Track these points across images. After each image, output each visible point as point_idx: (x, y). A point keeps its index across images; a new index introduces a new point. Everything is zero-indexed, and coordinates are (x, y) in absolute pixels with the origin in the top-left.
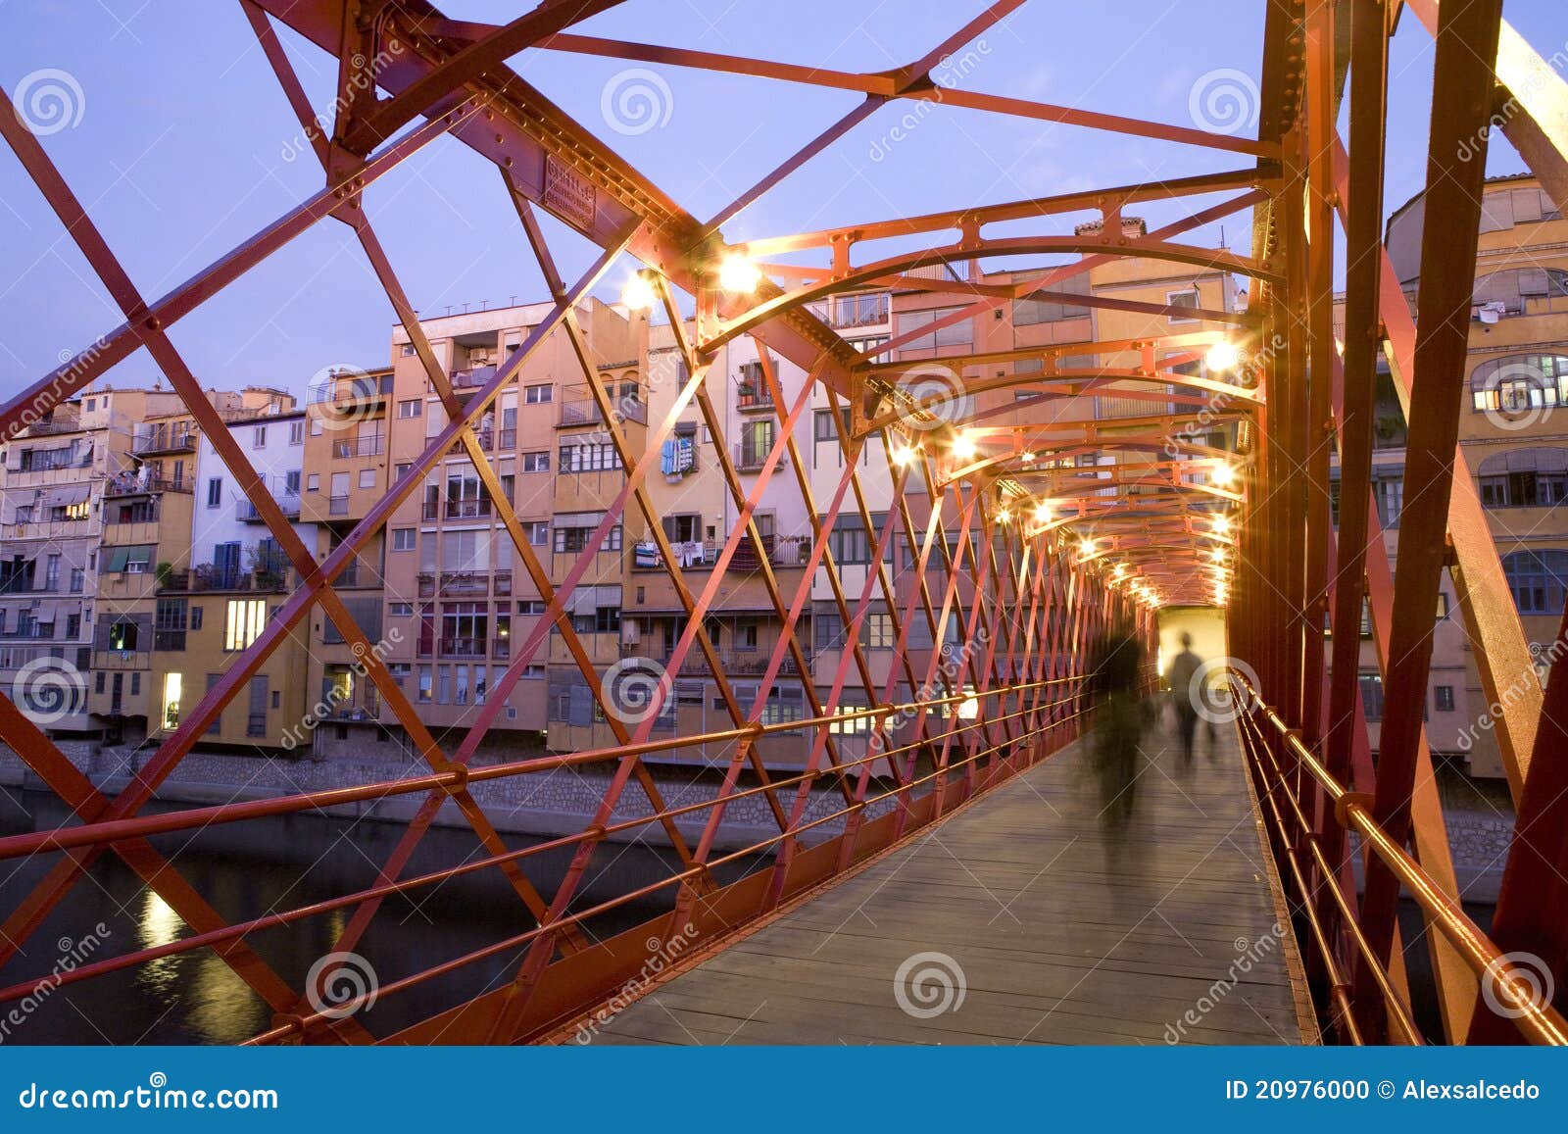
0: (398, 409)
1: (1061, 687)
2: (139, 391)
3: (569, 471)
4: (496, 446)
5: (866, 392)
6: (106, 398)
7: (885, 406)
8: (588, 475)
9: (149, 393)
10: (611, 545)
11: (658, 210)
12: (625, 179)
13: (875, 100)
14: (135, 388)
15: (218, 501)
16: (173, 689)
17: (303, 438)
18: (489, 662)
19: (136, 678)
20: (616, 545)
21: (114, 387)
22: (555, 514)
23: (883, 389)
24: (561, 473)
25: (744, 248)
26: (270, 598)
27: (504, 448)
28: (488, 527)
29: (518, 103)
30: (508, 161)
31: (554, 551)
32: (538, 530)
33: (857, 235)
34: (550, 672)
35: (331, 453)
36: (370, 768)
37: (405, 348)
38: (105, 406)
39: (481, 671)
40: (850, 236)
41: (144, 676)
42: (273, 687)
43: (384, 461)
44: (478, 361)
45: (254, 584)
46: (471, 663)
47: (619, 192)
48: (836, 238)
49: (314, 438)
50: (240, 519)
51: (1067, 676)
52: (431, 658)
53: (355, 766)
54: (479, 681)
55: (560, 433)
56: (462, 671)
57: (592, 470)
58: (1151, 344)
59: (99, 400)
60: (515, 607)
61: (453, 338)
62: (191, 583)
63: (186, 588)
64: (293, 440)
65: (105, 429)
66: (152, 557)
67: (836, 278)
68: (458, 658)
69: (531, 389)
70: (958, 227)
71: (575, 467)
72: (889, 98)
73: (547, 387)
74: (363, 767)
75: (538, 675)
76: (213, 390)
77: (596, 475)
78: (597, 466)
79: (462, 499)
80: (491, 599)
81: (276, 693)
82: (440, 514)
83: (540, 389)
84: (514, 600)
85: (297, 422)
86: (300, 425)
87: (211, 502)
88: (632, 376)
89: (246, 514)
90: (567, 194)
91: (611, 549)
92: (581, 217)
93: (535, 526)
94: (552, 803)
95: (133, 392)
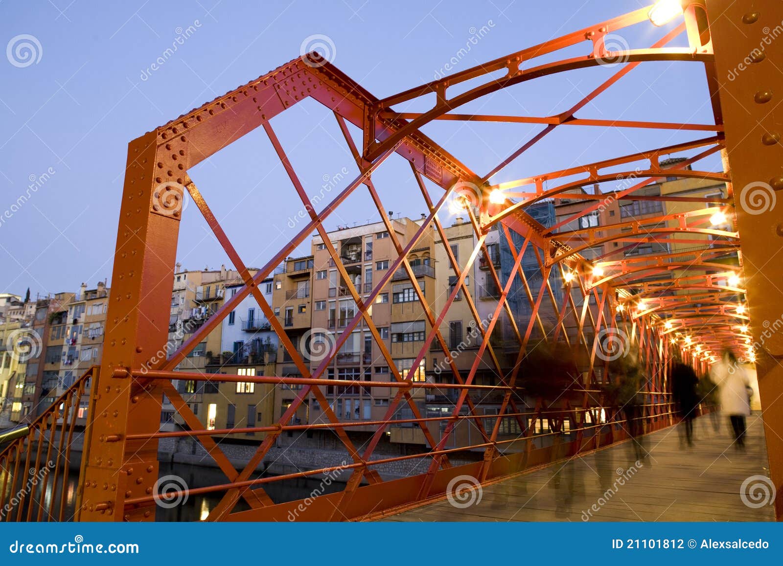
0: (316, 275)
1: (659, 397)
2: (199, 271)
3: (398, 302)
4: (362, 292)
5: (550, 247)
6: (185, 276)
7: (559, 253)
8: (407, 303)
9: (202, 272)
10: (419, 338)
11: (464, 174)
12: (453, 163)
13: (552, 126)
14: (197, 270)
15: (233, 322)
16: (212, 411)
17: (272, 291)
18: (361, 397)
19: (196, 406)
20: (422, 338)
21: (188, 270)
22: (392, 323)
23: (558, 245)
24: (394, 303)
25: (497, 187)
26: (257, 367)
27: (366, 292)
28: (359, 330)
29: (415, 138)
30: (413, 160)
31: (392, 342)
32: (384, 331)
33: (545, 178)
34: (391, 402)
35: (285, 297)
36: (304, 452)
37: (319, 246)
38: (185, 279)
39: (357, 402)
40: (542, 179)
41: (199, 405)
42: (258, 411)
43: (310, 301)
44: (353, 251)
45: (250, 361)
46: (352, 398)
47: (450, 168)
48: (537, 180)
49: (278, 291)
50: (244, 330)
51: (662, 391)
52: (333, 396)
53: (297, 451)
54: (357, 407)
55: (393, 284)
56: (348, 402)
57: (409, 301)
58: (683, 216)
59: (182, 276)
60: (373, 370)
61: (341, 240)
62: (221, 361)
63: (219, 363)
64: (267, 292)
65: (184, 289)
66: (204, 348)
67: (538, 196)
68: (347, 396)
69: (379, 263)
70: (588, 171)
71: (401, 300)
72: (557, 125)
73: (386, 262)
74: (300, 451)
75: (385, 404)
76: (231, 270)
77: (411, 303)
78: (411, 299)
79: (347, 317)
80: (361, 366)
81: (260, 414)
82: (336, 325)
83: (382, 263)
84: (372, 366)
85: (269, 283)
86: (271, 285)
87: (230, 322)
88: (427, 255)
89: (246, 327)
90: (432, 170)
91: (420, 340)
92: (438, 178)
93: (382, 330)
94: (393, 470)
95: (196, 272)
